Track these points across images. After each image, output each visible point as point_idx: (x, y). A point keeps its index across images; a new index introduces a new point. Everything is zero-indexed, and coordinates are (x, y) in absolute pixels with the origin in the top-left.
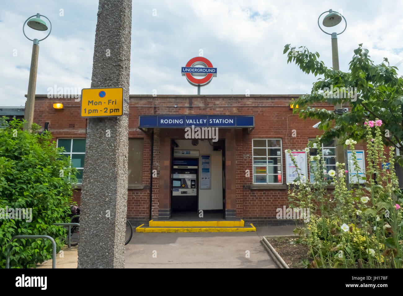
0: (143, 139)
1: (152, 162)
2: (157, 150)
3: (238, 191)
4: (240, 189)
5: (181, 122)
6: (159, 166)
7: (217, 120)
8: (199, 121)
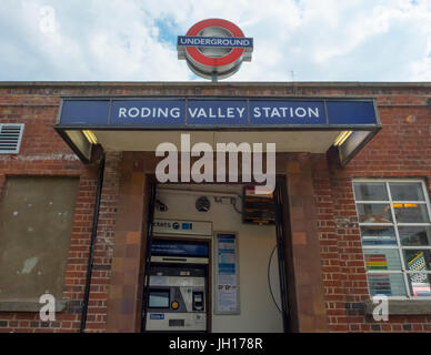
0: (77, 178)
1: (94, 236)
2: (109, 204)
3: (334, 320)
4: (338, 313)
5: (174, 113)
6: (111, 247)
7: (275, 109)
8: (224, 112)
